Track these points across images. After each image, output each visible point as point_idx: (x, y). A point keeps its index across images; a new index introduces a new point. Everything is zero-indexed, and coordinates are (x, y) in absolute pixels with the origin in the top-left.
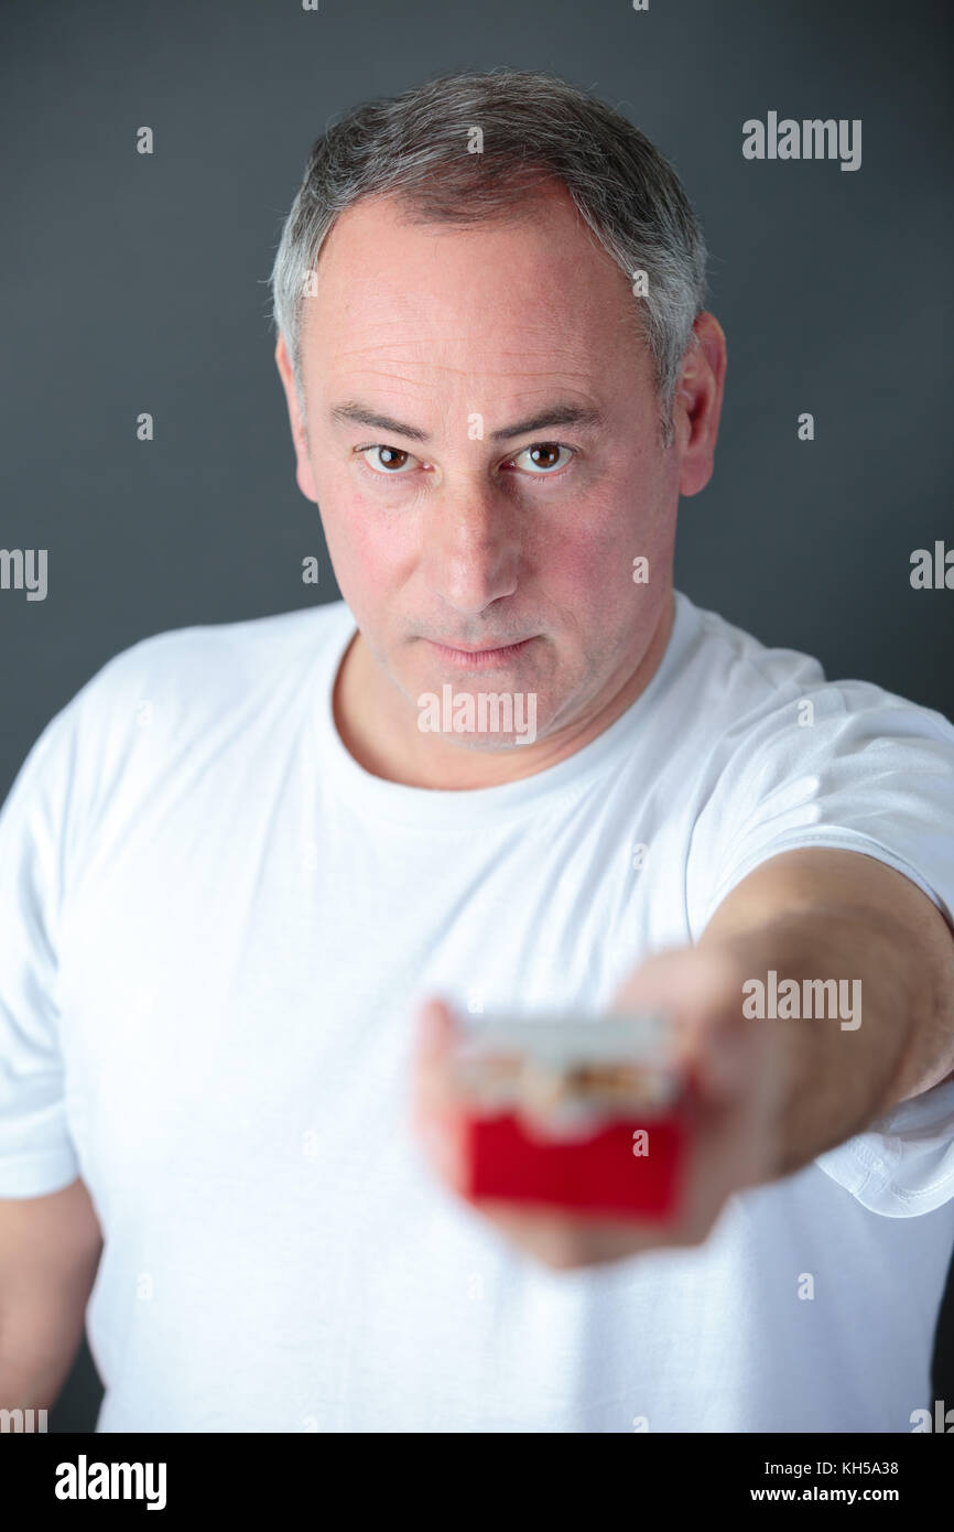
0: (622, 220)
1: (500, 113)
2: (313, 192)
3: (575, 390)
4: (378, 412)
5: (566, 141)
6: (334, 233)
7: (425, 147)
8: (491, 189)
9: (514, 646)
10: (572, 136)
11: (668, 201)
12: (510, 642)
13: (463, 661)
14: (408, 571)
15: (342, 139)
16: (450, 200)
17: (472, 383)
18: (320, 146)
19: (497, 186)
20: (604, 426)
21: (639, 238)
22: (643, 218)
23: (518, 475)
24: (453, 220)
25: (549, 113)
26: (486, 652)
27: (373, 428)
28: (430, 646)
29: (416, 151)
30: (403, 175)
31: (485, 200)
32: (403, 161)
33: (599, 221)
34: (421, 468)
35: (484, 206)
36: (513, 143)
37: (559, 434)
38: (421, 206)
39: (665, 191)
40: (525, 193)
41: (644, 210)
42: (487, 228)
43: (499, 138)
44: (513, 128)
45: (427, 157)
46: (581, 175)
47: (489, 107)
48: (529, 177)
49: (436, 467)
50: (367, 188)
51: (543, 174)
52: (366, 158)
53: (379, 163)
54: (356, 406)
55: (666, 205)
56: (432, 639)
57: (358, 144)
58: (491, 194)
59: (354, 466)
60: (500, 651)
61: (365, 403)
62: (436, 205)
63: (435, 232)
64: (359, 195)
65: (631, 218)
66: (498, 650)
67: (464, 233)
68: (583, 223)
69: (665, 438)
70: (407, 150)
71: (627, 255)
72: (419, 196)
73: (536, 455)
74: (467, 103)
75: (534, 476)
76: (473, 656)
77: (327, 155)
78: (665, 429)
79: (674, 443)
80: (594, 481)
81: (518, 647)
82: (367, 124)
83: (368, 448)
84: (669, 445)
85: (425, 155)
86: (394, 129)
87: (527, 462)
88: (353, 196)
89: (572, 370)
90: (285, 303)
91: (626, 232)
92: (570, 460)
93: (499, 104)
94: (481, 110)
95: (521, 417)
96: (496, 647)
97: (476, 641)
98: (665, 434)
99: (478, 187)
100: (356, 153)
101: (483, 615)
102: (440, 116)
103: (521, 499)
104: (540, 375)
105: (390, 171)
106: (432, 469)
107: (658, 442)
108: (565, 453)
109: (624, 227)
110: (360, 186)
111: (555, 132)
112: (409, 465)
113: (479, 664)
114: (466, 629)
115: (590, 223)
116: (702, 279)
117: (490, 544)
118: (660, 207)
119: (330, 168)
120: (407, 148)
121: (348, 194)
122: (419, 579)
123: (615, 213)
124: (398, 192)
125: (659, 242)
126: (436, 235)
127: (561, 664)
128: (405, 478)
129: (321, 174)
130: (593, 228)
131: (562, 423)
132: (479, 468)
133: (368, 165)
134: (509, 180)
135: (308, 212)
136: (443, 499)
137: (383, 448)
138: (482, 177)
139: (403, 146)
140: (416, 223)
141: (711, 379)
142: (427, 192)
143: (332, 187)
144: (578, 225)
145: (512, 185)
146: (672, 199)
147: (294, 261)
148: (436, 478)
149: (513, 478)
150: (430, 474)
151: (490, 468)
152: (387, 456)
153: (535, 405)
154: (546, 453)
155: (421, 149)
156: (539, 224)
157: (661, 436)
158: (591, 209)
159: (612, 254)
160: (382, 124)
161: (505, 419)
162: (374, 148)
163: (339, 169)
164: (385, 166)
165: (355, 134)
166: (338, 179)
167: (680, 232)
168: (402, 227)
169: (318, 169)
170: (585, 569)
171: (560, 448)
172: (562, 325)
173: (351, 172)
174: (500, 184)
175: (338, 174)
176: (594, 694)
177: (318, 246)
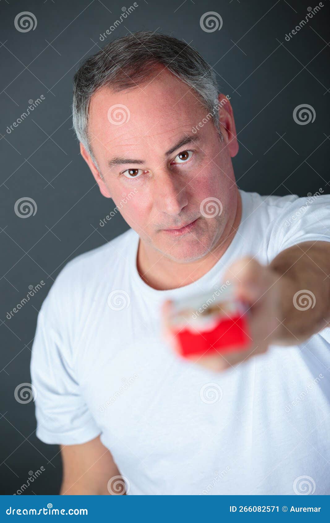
0: (185, 70)
1: (134, 47)
2: (80, 93)
3: (187, 131)
4: (125, 158)
5: (159, 50)
6: (91, 104)
7: (112, 66)
8: (139, 73)
9: (192, 223)
10: (159, 48)
11: (197, 60)
12: (190, 222)
13: (177, 233)
14: (150, 208)
15: (83, 73)
16: (127, 80)
17: (153, 139)
18: (76, 78)
19: (141, 71)
20: (201, 140)
21: (192, 75)
22: (191, 68)
23: (177, 165)
24: (130, 87)
25: (150, 43)
26: (183, 228)
27: (125, 164)
28: (165, 232)
29: (110, 68)
30: (108, 77)
31: (138, 77)
32: (107, 73)
33: (177, 72)
34: (144, 173)
35: (139, 79)
36: (141, 56)
37: (187, 147)
38: (118, 85)
39: (195, 57)
40: (150, 71)
41: (191, 65)
42: (142, 86)
43: (136, 55)
44: (140, 51)
45: (114, 70)
46: (166, 59)
47: (129, 46)
48: (150, 65)
49: (149, 171)
50: (97, 86)
51: (154, 63)
52: (94, 76)
53: (99, 76)
54: (117, 159)
55: (197, 61)
56: (165, 228)
57: (89, 72)
58: (140, 74)
59: (122, 179)
60: (188, 226)
61: (119, 157)
62: (123, 83)
63: (125, 92)
64: (96, 89)
65: (188, 69)
66: (187, 226)
67: (135, 90)
68: (173, 75)
69: (221, 139)
70: (107, 69)
71: (190, 81)
72: (117, 82)
73: (181, 157)
74: (122, 48)
75: (183, 164)
76: (180, 230)
77: (79, 80)
78: (220, 136)
79: (224, 140)
80: (202, 159)
81: (194, 223)
82: (90, 66)
83: (125, 172)
84: (223, 141)
85: (114, 69)
86: (100, 64)
87: (179, 160)
88: (94, 90)
89: (184, 124)
90: (81, 133)
91: (187, 74)
92: (193, 155)
93: (132, 45)
94: (128, 48)
95: (173, 145)
96: (187, 225)
97: (180, 225)
98: (220, 137)
99: (134, 74)
100: (89, 76)
101: (180, 215)
102: (114, 55)
103: (181, 173)
104: (174, 129)
105: (103, 78)
106: (148, 172)
107: (219, 140)
108: (190, 153)
109: (186, 72)
110: (95, 86)
111: (154, 48)
112: (140, 173)
113: (183, 232)
114: (175, 221)
115: (175, 74)
116: (216, 83)
117: (176, 190)
118: (196, 63)
119: (82, 83)
120: (106, 69)
121: (91, 90)
122: (155, 210)
123: (182, 69)
124: (109, 83)
125: (199, 74)
126: (126, 93)
127: (209, 225)
128: (140, 177)
129: (80, 87)
130: (176, 75)
131: (187, 143)
132: (164, 166)
133: (95, 78)
134: (144, 68)
135: (79, 101)
136: (155, 180)
137: (130, 170)
138: (135, 70)
139: (105, 68)
140: (119, 91)
141: (229, 116)
142: (118, 80)
143: (85, 89)
144: (171, 76)
145: (146, 69)
146: (198, 59)
147: (80, 118)
148: (150, 175)
149: (176, 167)
150: (148, 174)
151: (167, 165)
152: (132, 172)
153: (176, 140)
154: (184, 155)
155: (111, 67)
156: (159, 79)
157: (219, 138)
158: (174, 70)
159: (185, 82)
160: (95, 63)
161: (168, 147)
162: (95, 72)
163: (85, 83)
164: (101, 76)
165: (87, 70)
166: (86, 86)
167: (204, 69)
168: (114, 94)
169: (78, 86)
170: (208, 190)
171: (188, 152)
172: (177, 111)
173: (91, 82)
174: (142, 70)
175: (86, 84)
176: (222, 232)
177: (87, 109)
